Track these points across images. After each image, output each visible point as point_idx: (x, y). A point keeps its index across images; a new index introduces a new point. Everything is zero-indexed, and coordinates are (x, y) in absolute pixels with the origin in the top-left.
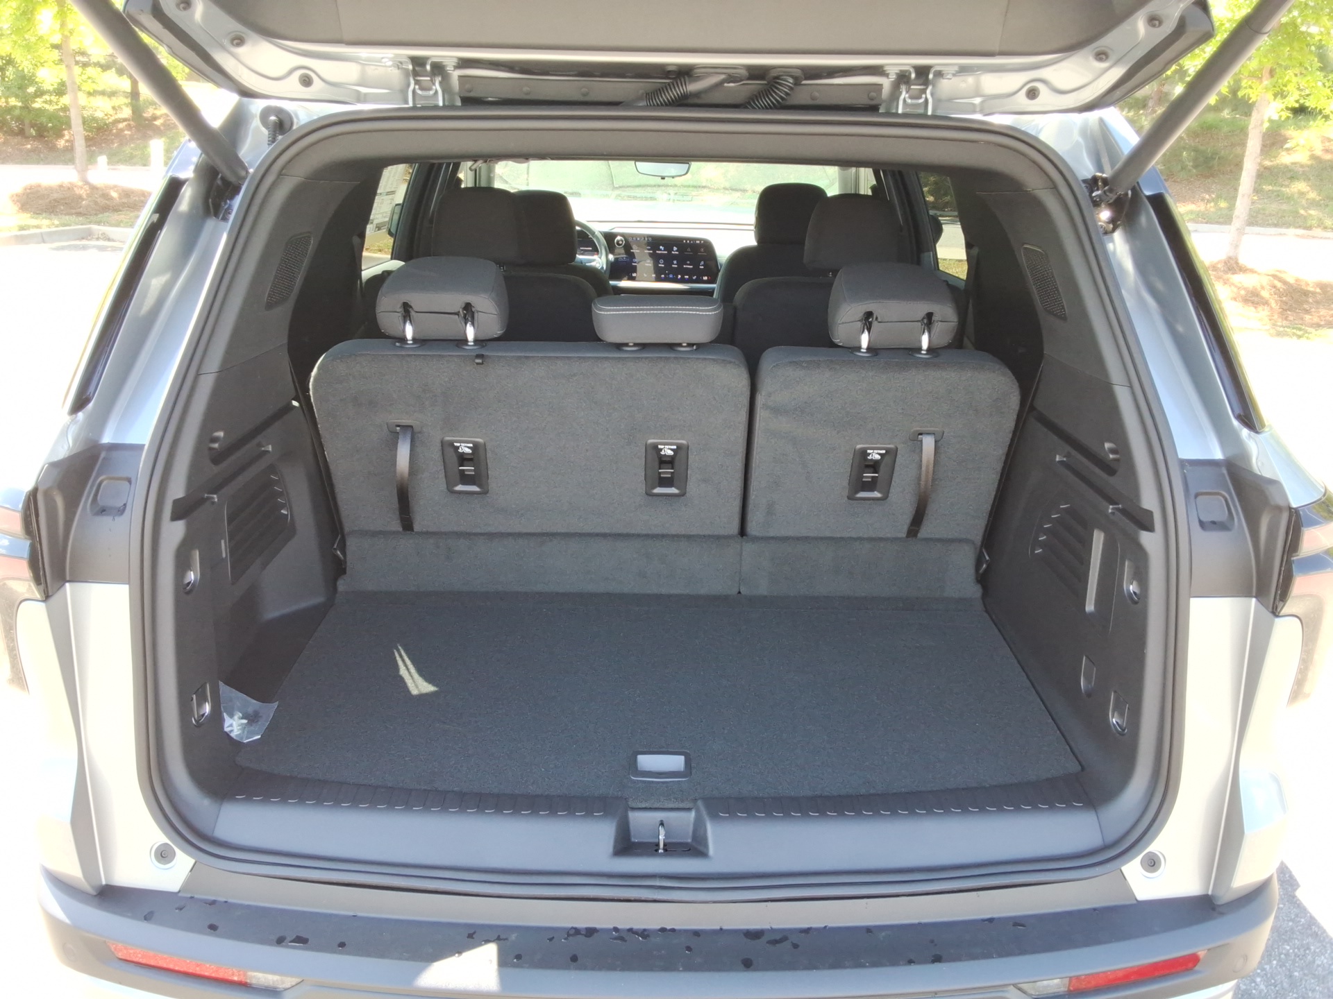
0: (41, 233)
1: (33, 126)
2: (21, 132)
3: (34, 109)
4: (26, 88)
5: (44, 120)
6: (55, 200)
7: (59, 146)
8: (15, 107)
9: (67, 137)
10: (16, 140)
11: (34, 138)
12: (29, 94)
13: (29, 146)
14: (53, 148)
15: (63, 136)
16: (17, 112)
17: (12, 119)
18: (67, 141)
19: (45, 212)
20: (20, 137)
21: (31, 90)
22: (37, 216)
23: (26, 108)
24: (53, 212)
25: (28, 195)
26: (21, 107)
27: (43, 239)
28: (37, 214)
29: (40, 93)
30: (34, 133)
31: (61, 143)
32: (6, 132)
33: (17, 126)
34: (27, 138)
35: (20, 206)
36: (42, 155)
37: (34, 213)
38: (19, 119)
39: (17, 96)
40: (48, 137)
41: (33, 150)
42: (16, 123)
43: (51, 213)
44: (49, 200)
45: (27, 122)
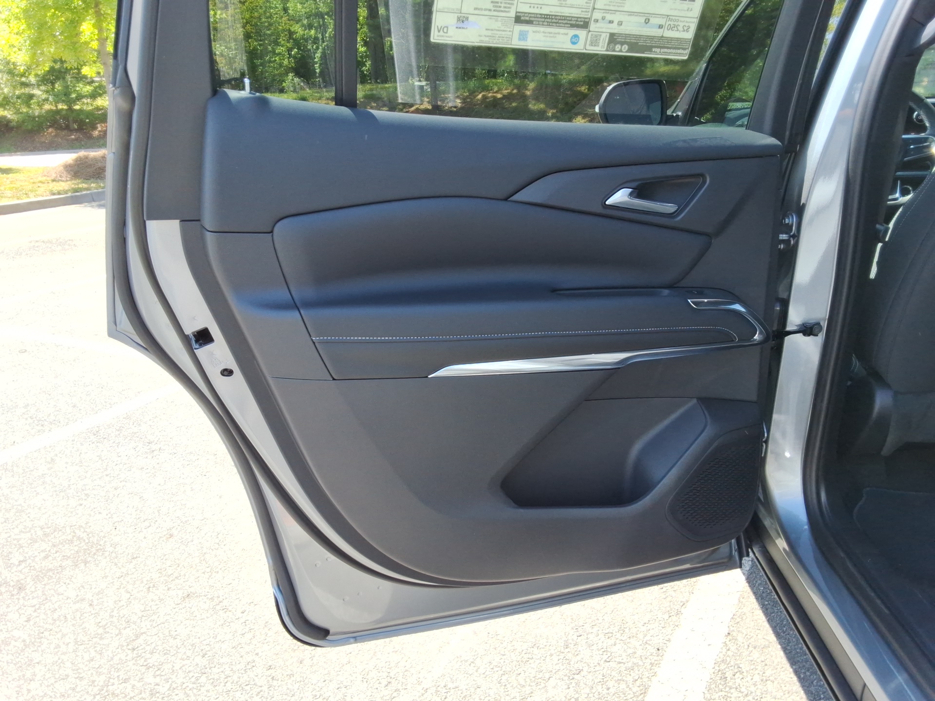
0: (91, 194)
1: (75, 121)
2: (68, 128)
3: (75, 110)
4: (70, 95)
5: (82, 117)
6: (99, 168)
7: (94, 136)
8: (62, 109)
9: (99, 129)
10: (64, 133)
11: (76, 130)
12: (72, 98)
13: (73, 137)
14: (90, 137)
15: (97, 128)
16: (64, 112)
17: (61, 118)
18: (100, 131)
19: (93, 177)
20: (66, 131)
21: (74, 96)
22: (87, 181)
23: (70, 109)
24: (98, 177)
25: (78, 165)
26: (66, 110)
27: (93, 199)
28: (87, 179)
29: (80, 97)
30: (76, 127)
31: (96, 133)
32: (56, 128)
33: (64, 123)
34: (71, 131)
35: (73, 174)
36: (83, 143)
37: (84, 179)
38: (66, 118)
39: (63, 101)
40: (86, 129)
41: (76, 139)
42: (63, 121)
43: (97, 178)
44: (95, 168)
45: (71, 119)
